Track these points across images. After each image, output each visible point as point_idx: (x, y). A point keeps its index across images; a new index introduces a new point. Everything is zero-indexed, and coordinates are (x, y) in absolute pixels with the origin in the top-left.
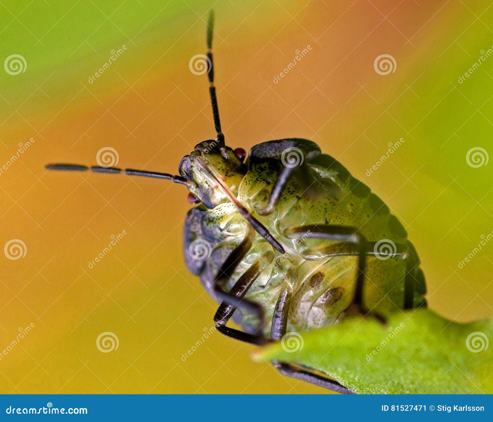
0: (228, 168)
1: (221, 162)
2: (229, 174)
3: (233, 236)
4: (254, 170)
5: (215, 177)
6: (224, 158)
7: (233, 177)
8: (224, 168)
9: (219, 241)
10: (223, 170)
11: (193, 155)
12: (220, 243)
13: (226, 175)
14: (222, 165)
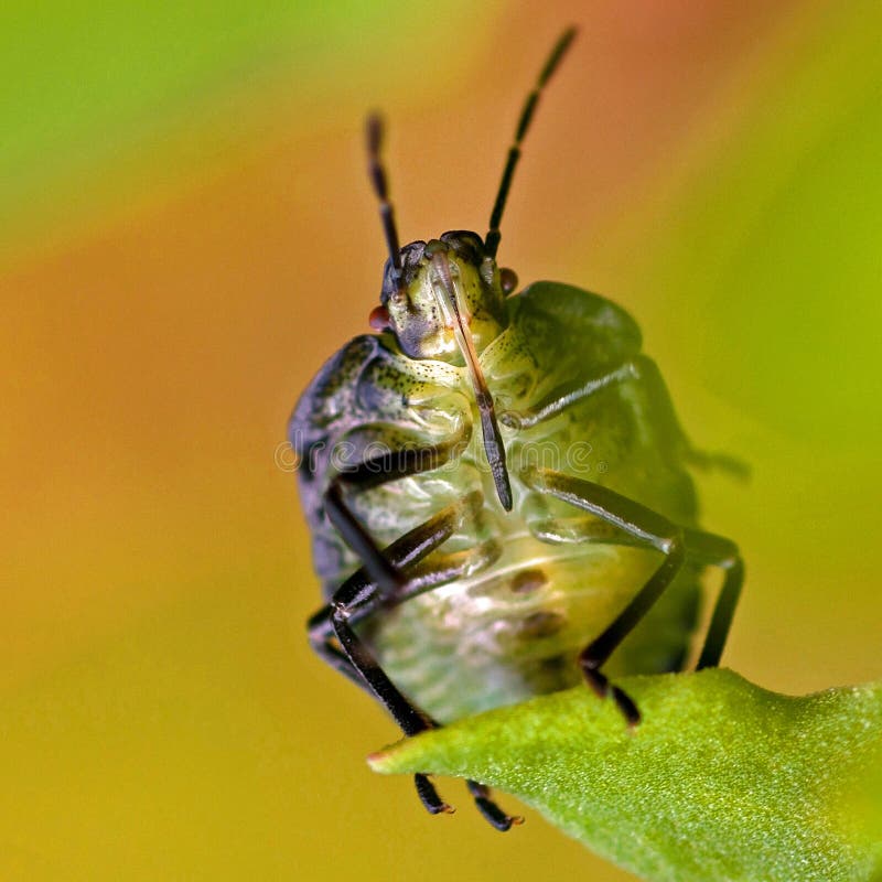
0: (482, 303)
1: (477, 285)
2: (479, 314)
3: (419, 424)
4: (520, 324)
5: (456, 310)
6: (482, 278)
7: (484, 324)
8: (477, 298)
9: (381, 415)
10: (474, 301)
11: (434, 248)
12: (380, 421)
13: (475, 315)
14: (476, 292)
